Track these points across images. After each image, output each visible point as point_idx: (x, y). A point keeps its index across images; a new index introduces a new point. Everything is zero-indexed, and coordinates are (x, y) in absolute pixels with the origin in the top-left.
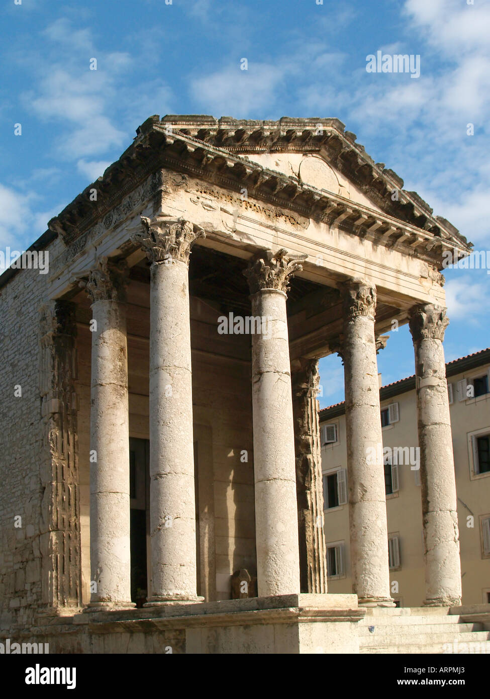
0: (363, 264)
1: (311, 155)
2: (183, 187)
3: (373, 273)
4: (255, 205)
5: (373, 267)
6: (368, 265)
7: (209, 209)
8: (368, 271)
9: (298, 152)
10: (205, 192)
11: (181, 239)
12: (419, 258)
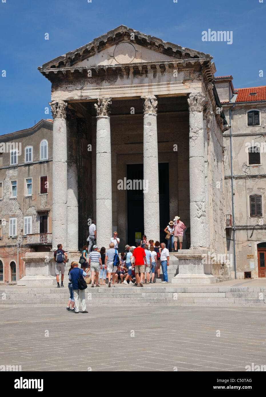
0: (148, 88)
1: (121, 43)
2: (60, 86)
3: (153, 90)
4: (91, 81)
5: (153, 87)
6: (150, 87)
7: (70, 91)
8: (150, 90)
9: (113, 45)
10: (69, 84)
11: (58, 110)
12: (183, 71)
